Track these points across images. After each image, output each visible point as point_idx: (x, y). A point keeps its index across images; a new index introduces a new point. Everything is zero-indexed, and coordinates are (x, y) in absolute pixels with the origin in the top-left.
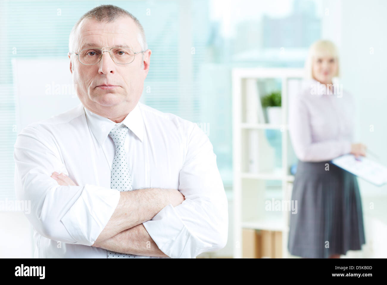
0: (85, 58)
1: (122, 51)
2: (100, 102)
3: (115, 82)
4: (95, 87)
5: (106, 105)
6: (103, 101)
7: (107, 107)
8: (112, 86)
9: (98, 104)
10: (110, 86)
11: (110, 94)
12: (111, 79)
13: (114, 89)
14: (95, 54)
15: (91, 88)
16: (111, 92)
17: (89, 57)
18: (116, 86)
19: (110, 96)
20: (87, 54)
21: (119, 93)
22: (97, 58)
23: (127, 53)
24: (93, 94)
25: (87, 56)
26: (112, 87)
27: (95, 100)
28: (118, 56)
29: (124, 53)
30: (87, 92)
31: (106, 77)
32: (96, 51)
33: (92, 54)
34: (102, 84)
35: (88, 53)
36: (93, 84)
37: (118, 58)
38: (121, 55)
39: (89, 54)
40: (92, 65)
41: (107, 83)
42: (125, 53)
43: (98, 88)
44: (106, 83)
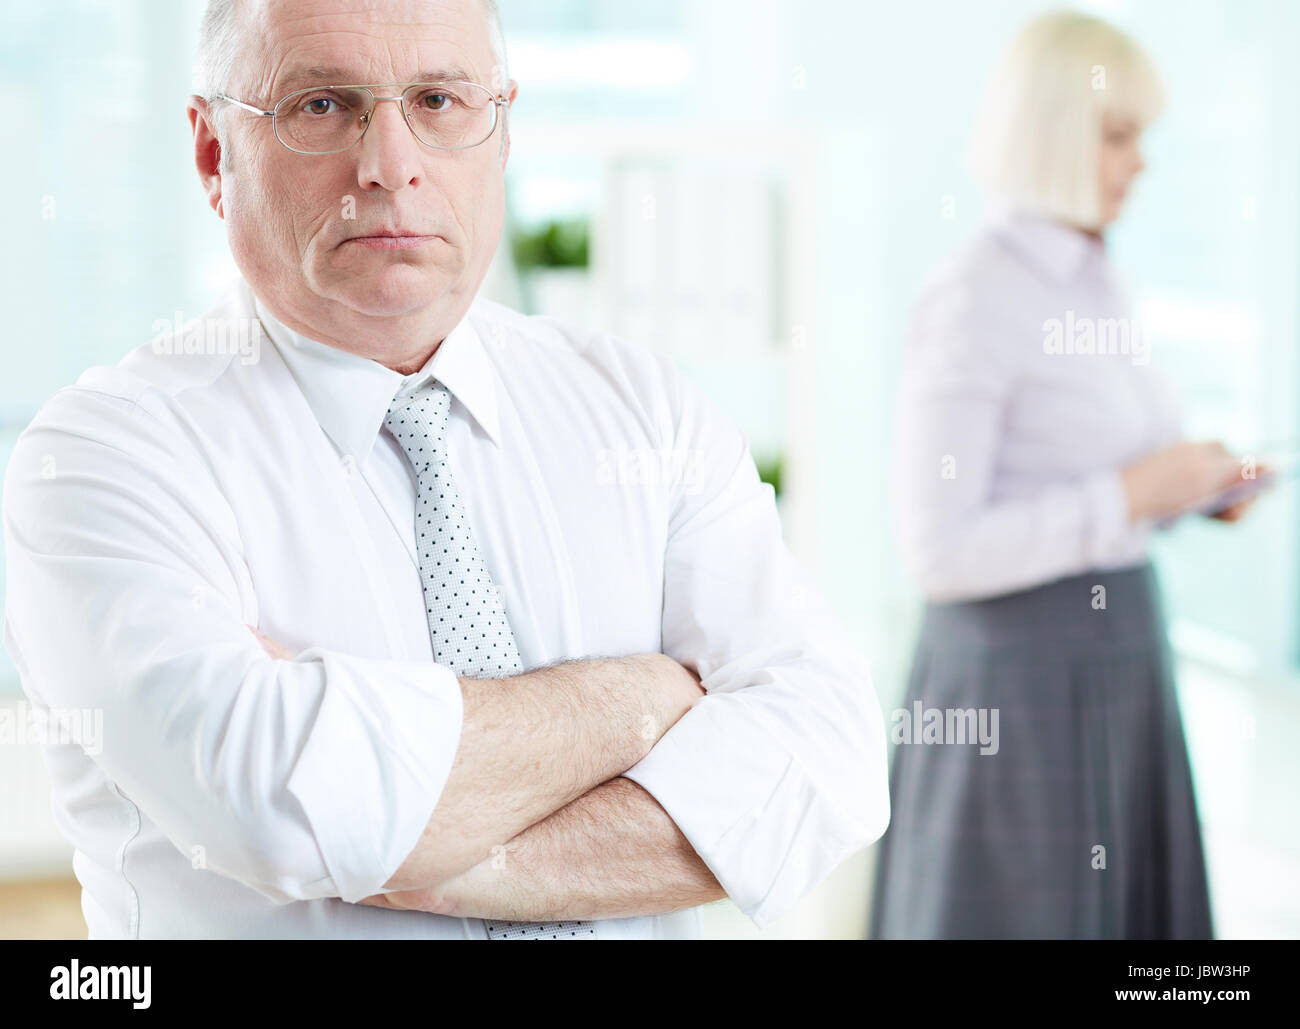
0: (292, 125)
1: (440, 91)
2: (359, 299)
3: (424, 219)
4: (339, 239)
5: (384, 313)
6: (375, 295)
7: (382, 320)
8: (413, 236)
9: (346, 307)
10: (407, 235)
11: (404, 265)
12: (411, 210)
13: (424, 248)
14: (332, 108)
15: (320, 246)
16: (409, 259)
17: (312, 119)
18: (427, 236)
19: (404, 273)
20: (302, 109)
21: (435, 263)
22: (345, 125)
23: (460, 102)
24: (330, 272)
25: (301, 114)
26: (416, 239)
27: (333, 294)
28: (426, 112)
29: (448, 103)
30: (299, 260)
31: (392, 203)
32: (340, 97)
33: (318, 105)
34: (375, 228)
35: (306, 104)
36: (333, 230)
37: (428, 124)
38: (435, 111)
39: (308, 108)
40: (323, 156)
41: (396, 226)
42: (454, 102)
43: (351, 247)
44: (390, 227)
